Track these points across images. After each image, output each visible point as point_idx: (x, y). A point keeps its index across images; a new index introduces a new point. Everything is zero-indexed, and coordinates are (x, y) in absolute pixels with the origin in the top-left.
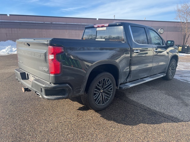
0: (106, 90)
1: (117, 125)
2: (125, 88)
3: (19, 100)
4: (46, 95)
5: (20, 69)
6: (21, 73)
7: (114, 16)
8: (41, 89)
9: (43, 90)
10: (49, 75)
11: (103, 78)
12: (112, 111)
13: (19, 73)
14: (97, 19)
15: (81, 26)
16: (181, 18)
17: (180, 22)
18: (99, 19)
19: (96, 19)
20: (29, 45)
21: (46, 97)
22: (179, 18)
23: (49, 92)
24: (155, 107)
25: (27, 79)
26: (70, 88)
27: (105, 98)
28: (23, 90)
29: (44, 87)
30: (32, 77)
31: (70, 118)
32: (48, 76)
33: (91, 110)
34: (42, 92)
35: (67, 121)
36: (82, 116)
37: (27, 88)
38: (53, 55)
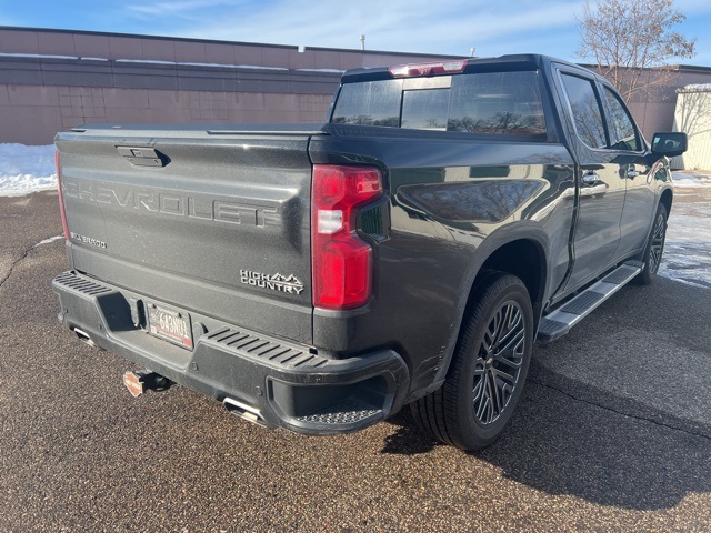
0: (503, 354)
1: (600, 511)
2: (556, 335)
3: (80, 427)
4: (297, 413)
5: (79, 275)
6: (100, 300)
7: (363, 39)
8: (270, 382)
9: (281, 390)
10: (308, 310)
11: (503, 305)
12: (536, 444)
13: (93, 299)
14: (301, 50)
15: (239, 76)
16: (598, 50)
17: (596, 66)
18: (307, 48)
19: (297, 48)
20: (165, 160)
21: (294, 422)
22: (590, 52)
23: (312, 397)
24: (685, 406)
25: (139, 328)
26: (403, 370)
27: (500, 390)
28: (134, 385)
29: (286, 376)
30: (178, 320)
31: (377, 500)
32: (302, 315)
33: (445, 449)
34: (272, 396)
35: (373, 519)
36: (425, 485)
37: (155, 375)
38: (339, 213)
